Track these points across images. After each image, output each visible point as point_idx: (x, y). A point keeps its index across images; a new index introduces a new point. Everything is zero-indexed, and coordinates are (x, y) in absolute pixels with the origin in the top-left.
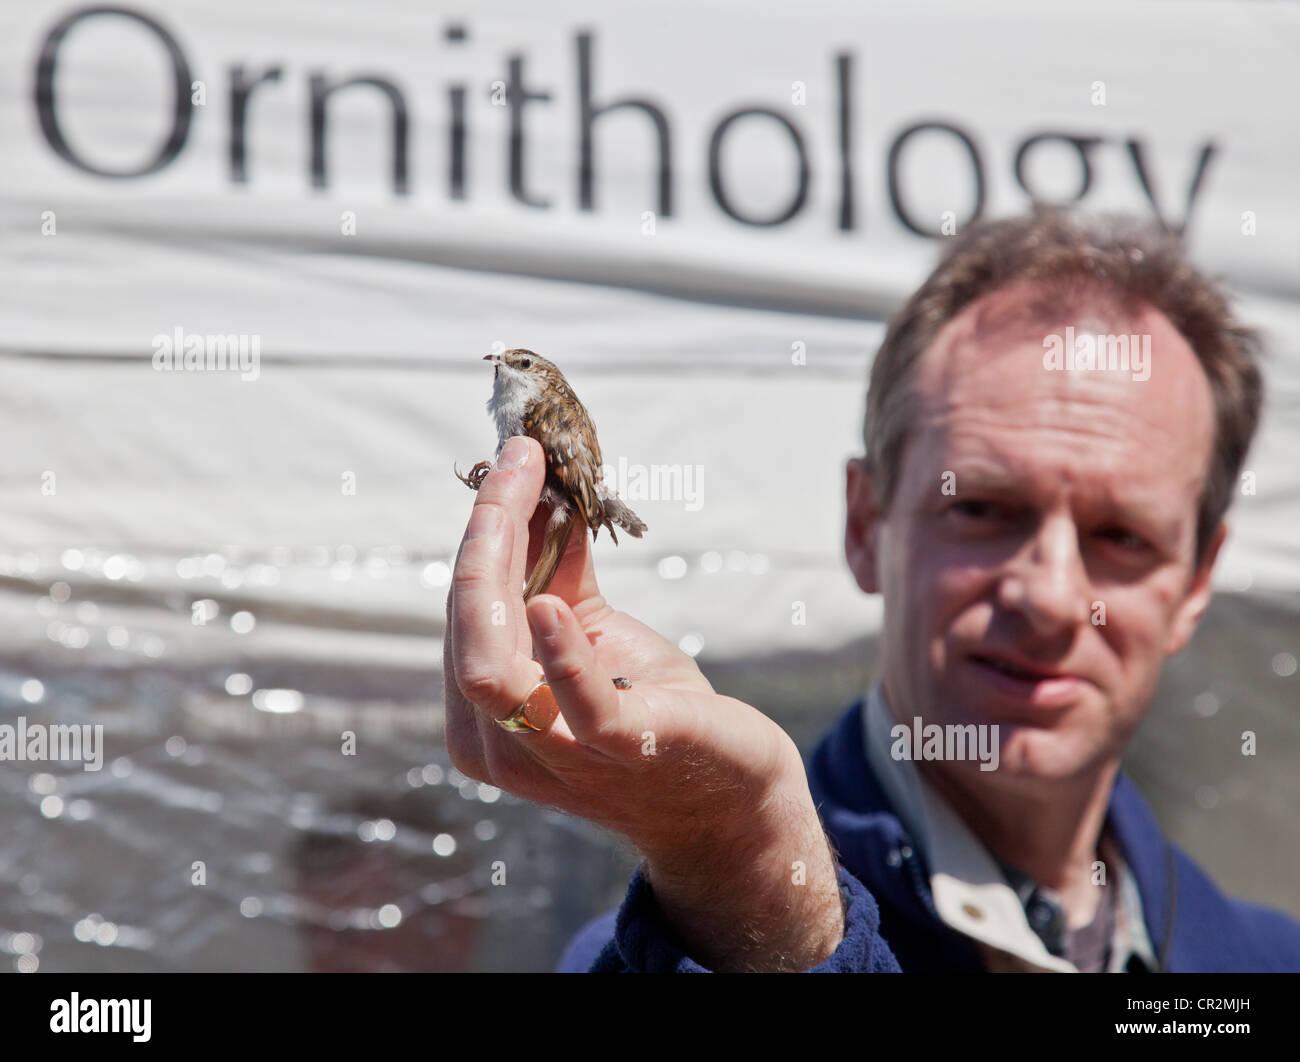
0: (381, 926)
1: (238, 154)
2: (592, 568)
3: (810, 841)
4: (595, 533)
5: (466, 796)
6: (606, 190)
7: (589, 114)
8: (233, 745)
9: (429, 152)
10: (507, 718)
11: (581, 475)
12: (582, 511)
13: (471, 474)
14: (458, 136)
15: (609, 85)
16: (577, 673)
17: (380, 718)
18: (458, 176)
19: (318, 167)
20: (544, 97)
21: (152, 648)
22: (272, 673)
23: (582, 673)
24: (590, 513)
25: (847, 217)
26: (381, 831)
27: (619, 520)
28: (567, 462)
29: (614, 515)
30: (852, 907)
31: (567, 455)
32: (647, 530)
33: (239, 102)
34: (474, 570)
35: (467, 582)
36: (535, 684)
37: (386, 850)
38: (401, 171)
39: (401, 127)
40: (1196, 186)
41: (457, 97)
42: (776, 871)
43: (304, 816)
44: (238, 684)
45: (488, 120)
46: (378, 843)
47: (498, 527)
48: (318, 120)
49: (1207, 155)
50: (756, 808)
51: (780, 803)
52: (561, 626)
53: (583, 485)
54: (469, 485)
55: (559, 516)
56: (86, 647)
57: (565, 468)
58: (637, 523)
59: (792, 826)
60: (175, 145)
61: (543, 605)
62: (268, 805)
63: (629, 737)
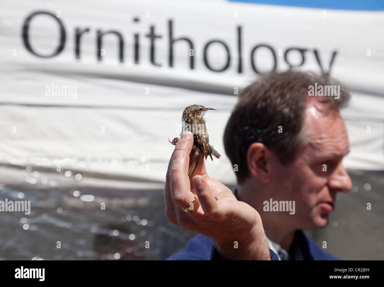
0: (115, 259)
1: (77, 52)
2: (205, 166)
3: (264, 240)
4: (206, 158)
5: (139, 224)
6: (176, 62)
7: (172, 41)
8: (75, 210)
9: (129, 51)
10: (185, 208)
11: (203, 141)
12: (203, 151)
13: (173, 141)
14: (137, 47)
15: (177, 34)
16: (206, 196)
17: (116, 202)
18: (137, 58)
19: (99, 55)
20: (160, 37)
21: (53, 184)
22: (86, 190)
23: (208, 197)
24: (205, 152)
25: (240, 70)
26: (115, 233)
27: (214, 154)
28: (200, 138)
29: (212, 152)
30: (273, 257)
31: (199, 136)
32: (221, 156)
33: (78, 37)
34: (177, 168)
35: (175, 171)
36: (193, 199)
37: (117, 239)
38: (121, 56)
39: (122, 45)
40: (332, 62)
41: (137, 37)
42: (255, 248)
43: (95, 229)
44: (76, 194)
45: (145, 43)
46: (115, 237)
47: (183, 156)
48: (99, 43)
49: (334, 54)
50: (250, 232)
51: (256, 230)
52: (203, 184)
53: (204, 144)
54: (172, 144)
55: (197, 153)
56: (36, 184)
57: (199, 140)
58: (218, 154)
59: (259, 237)
60: (60, 49)
61: (198, 178)
62: (85, 226)
63: (219, 214)
